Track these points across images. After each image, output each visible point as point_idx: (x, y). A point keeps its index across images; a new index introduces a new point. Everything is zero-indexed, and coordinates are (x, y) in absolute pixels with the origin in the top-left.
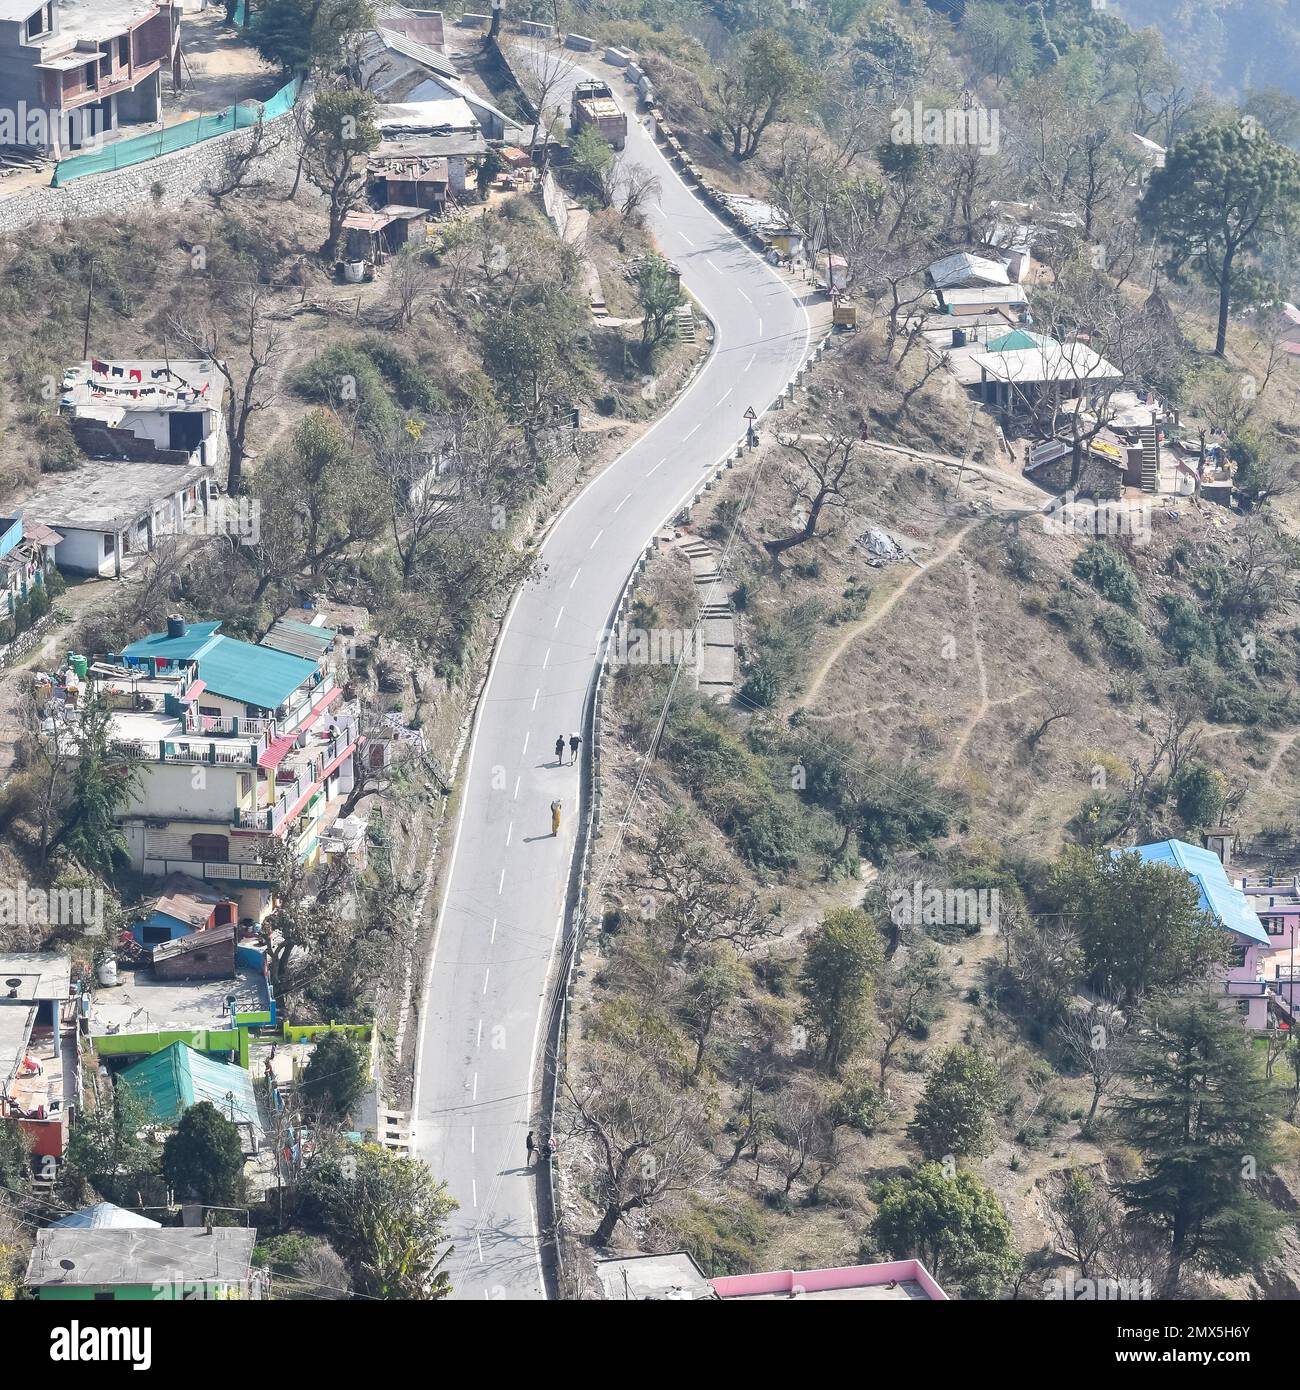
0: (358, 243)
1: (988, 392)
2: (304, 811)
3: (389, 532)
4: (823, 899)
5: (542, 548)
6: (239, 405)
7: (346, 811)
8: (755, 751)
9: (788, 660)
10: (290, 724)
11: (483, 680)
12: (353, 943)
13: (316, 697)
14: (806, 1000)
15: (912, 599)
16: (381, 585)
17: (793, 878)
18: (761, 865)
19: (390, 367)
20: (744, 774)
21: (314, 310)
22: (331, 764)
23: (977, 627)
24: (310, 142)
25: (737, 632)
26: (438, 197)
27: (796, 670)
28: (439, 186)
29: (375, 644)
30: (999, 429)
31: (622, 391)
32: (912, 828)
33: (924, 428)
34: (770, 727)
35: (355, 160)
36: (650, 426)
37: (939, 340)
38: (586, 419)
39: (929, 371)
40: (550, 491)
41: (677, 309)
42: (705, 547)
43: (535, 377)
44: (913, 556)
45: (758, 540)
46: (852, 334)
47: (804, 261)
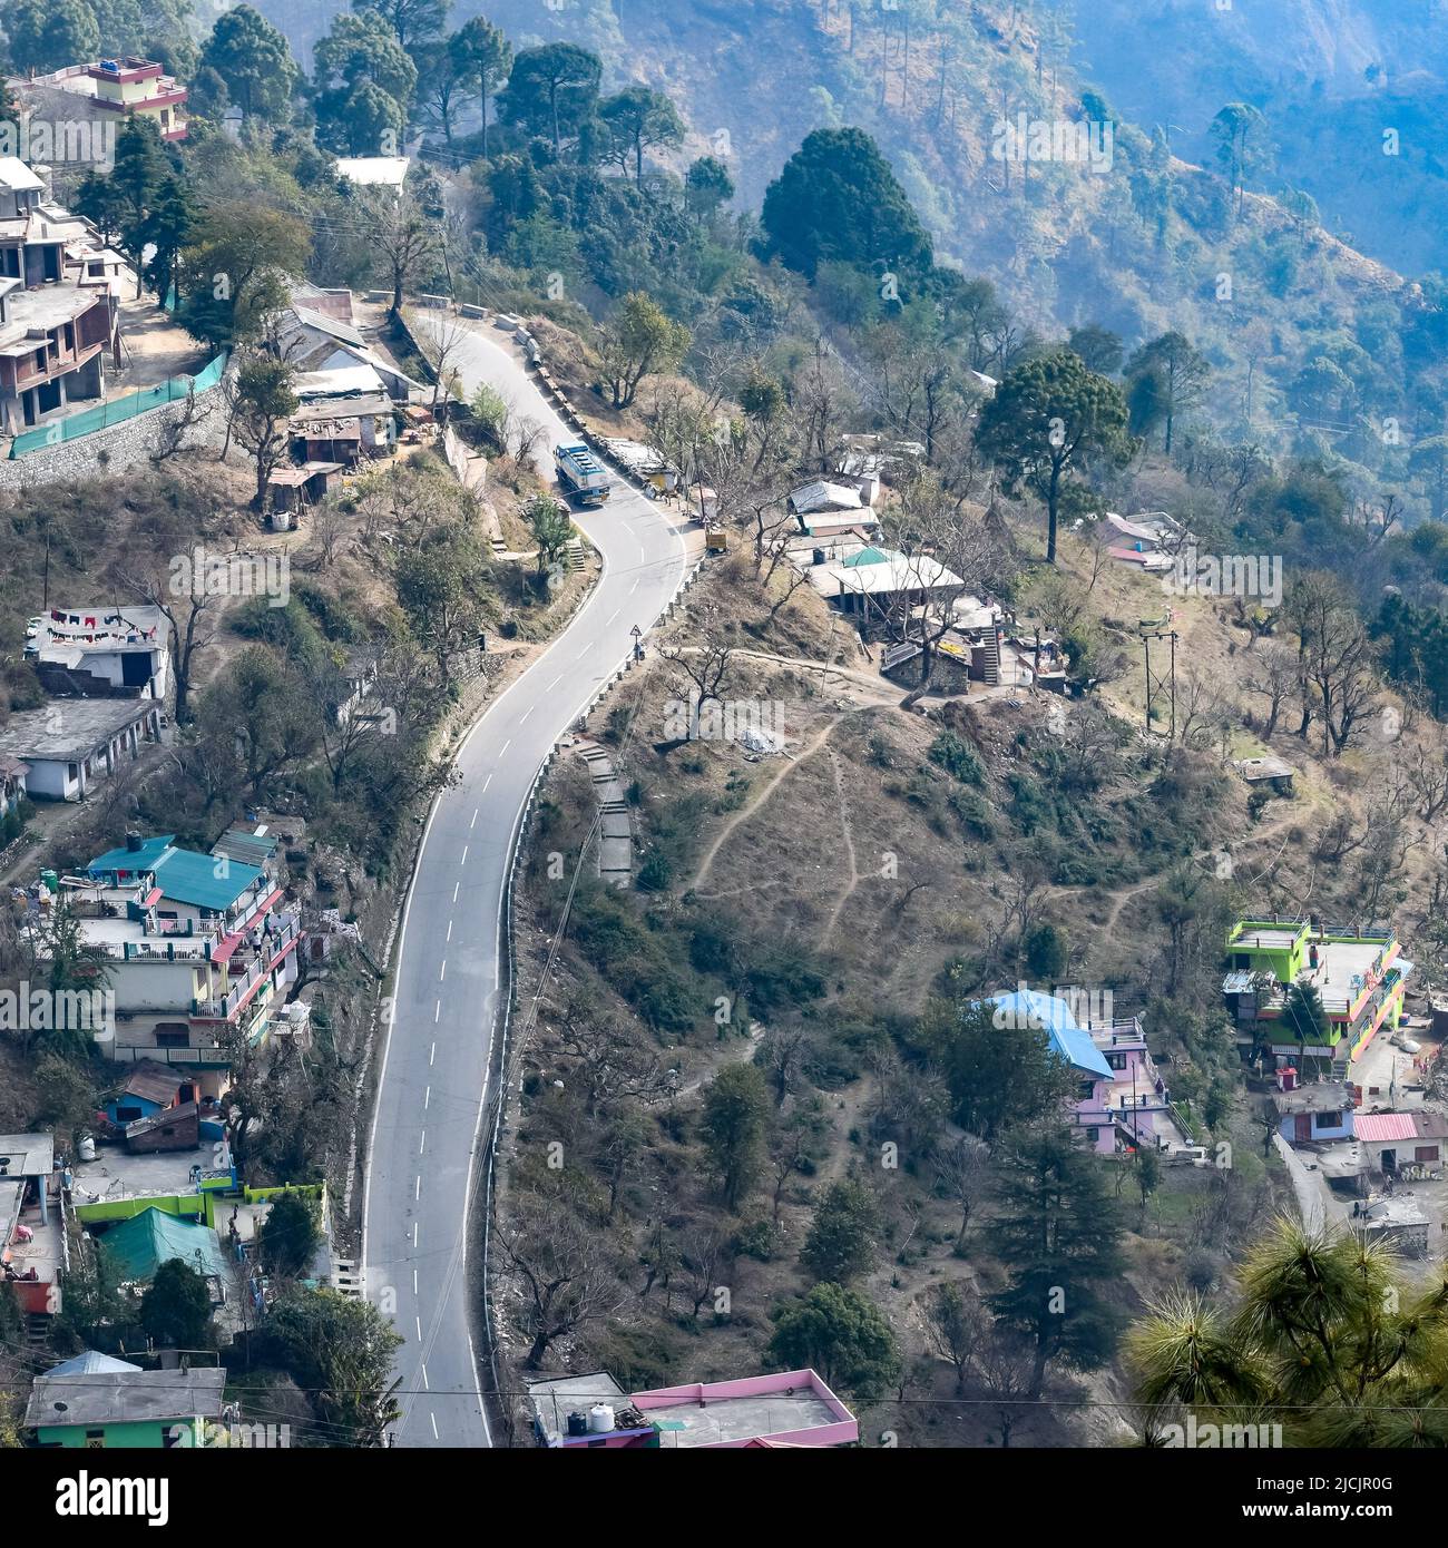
0: (283, 496)
1: (846, 603)
2: (255, 998)
3: (320, 750)
4: (718, 1056)
6: (182, 644)
7: (292, 997)
8: (652, 929)
9: (679, 847)
10: (240, 923)
11: (409, 877)
12: (303, 1114)
13: (261, 898)
14: (705, 1146)
15: (786, 789)
16: (316, 797)
17: (689, 1040)
18: (661, 1029)
19: (316, 604)
20: (644, 950)
22: (277, 957)
23: (845, 811)
24: (237, 409)
25: (632, 825)
26: (352, 452)
27: (685, 856)
28: (352, 443)
29: (313, 850)
30: (858, 635)
31: (522, 616)
32: (794, 990)
33: (791, 637)
34: (665, 907)
35: (277, 423)
36: (548, 646)
37: (801, 560)
38: (491, 642)
39: (793, 587)
40: (462, 708)
41: (568, 542)
42: (601, 750)
43: (444, 607)
44: (786, 751)
45: (647, 743)
46: (723, 557)
47: (679, 495)
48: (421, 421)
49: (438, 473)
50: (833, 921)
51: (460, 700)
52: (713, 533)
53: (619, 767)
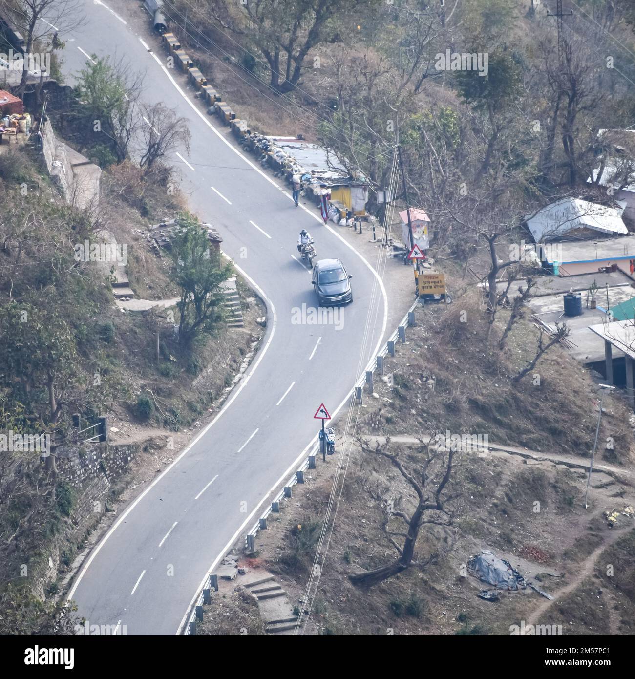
1: (615, 371)
5: (70, 597)
36: (194, 435)
37: (544, 310)
38: (114, 429)
39: (542, 349)
40: (76, 523)
41: (221, 285)
42: (276, 585)
43: (51, 379)
44: (537, 585)
45: (341, 573)
46: (441, 306)
47: (373, 218)
48: (6, 110)
49: (34, 186)
51: (71, 512)
52: (426, 272)
53: (301, 610)
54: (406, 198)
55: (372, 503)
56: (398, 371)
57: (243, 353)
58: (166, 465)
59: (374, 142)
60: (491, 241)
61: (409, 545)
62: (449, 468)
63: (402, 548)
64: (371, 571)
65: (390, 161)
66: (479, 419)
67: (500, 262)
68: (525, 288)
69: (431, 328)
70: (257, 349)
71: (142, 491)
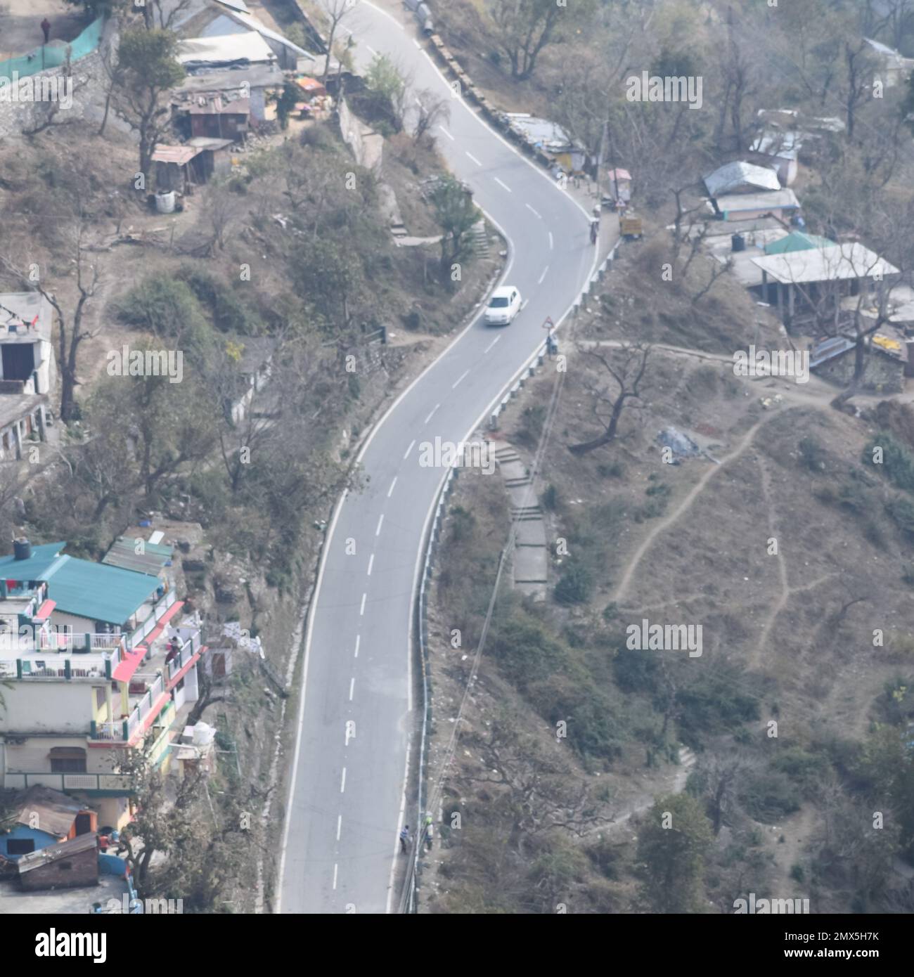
0: (165, 175)
1: (770, 291)
2: (157, 720)
3: (217, 450)
4: (649, 785)
5: (359, 459)
6: (69, 334)
7: (193, 719)
8: (572, 645)
9: (600, 556)
10: (138, 638)
11: (311, 588)
12: (211, 847)
13: (160, 611)
14: (641, 883)
15: (711, 494)
16: (212, 500)
17: (616, 765)
18: (587, 754)
19: (206, 292)
20: (565, 668)
21: (129, 241)
22: (176, 674)
23: (773, 519)
24: (117, 79)
25: (548, 533)
26: (240, 128)
27: (607, 565)
28: (241, 118)
29: (210, 558)
30: (782, 329)
31: (425, 306)
32: (725, 713)
33: (713, 331)
34: (585, 621)
35: (161, 95)
36: (452, 339)
37: (717, 246)
38: (392, 335)
39: (714, 276)
40: (363, 405)
41: (473, 226)
42: (513, 452)
43: (345, 297)
44: (709, 453)
45: (563, 444)
46: (639, 243)
47: (588, 176)
48: (313, 93)
49: (333, 151)
50: (763, 638)
51: (360, 396)
52: (628, 218)
53: (532, 470)
54: (613, 161)
55: (585, 392)
56: (606, 292)
57: (489, 278)
58: (430, 362)
59: (589, 119)
60: (677, 194)
61: (613, 423)
62: (644, 365)
63: (608, 425)
64: (584, 442)
65: (601, 133)
66: (667, 329)
67: (684, 210)
68: (702, 229)
69: (631, 260)
70: (500, 275)
71: (413, 381)
